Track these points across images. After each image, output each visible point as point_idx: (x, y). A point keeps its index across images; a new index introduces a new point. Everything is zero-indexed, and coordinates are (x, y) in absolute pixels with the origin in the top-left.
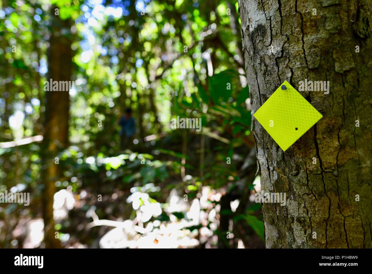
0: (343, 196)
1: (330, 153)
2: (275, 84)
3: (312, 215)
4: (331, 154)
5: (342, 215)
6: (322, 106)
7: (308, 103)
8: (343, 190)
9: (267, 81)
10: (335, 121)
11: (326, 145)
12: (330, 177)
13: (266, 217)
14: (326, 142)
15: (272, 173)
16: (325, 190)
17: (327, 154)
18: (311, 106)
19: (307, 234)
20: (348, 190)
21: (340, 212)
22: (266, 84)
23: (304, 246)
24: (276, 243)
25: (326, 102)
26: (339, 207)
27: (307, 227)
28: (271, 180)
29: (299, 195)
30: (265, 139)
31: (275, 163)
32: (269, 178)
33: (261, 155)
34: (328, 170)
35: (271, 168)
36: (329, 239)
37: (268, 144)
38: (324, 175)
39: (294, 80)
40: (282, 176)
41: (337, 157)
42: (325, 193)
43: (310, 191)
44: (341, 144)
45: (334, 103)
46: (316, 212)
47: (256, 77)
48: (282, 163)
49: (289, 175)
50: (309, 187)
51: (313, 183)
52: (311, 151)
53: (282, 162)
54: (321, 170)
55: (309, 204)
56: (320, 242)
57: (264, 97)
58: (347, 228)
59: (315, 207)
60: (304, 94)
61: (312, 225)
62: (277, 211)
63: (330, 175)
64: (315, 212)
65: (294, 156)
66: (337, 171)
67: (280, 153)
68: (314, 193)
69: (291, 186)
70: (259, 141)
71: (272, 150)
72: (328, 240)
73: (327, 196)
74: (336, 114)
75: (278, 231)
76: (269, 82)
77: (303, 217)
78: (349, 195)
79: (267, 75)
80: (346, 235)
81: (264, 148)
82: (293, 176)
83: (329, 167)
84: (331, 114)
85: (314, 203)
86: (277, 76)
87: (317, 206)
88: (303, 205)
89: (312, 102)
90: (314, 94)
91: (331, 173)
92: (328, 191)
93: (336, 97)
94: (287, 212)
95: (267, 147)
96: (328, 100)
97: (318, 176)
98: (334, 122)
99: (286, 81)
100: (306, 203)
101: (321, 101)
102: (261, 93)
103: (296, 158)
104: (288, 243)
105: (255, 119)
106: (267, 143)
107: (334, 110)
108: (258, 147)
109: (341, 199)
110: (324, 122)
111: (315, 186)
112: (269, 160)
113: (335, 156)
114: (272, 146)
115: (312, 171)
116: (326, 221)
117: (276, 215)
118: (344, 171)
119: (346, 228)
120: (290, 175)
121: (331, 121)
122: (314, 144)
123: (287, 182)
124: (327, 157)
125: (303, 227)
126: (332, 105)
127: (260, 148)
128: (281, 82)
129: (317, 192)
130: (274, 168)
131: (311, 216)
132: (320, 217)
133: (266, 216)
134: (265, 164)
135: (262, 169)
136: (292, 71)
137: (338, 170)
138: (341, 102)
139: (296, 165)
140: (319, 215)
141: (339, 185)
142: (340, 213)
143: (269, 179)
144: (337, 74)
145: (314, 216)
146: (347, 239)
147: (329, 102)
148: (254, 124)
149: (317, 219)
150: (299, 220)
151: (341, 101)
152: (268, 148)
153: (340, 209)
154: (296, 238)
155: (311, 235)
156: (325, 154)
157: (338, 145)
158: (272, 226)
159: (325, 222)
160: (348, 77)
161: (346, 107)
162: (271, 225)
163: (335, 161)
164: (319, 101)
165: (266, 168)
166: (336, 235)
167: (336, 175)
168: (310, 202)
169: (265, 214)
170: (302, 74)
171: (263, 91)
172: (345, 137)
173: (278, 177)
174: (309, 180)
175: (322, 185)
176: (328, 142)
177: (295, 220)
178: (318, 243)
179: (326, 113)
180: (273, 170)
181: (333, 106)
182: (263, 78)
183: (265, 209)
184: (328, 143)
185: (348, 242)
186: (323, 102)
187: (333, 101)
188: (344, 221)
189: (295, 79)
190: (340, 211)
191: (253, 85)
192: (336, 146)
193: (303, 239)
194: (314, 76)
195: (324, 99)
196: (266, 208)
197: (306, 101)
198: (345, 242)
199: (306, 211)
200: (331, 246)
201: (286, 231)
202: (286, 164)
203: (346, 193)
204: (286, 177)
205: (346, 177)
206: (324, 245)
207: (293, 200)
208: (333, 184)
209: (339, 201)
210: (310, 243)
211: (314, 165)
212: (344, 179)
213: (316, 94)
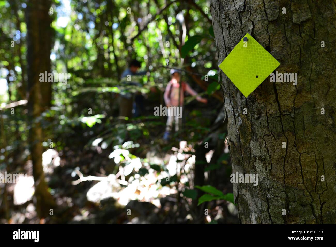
0: (299, 136)
1: (288, 97)
2: (239, 37)
4: (288, 98)
5: (298, 152)
6: (281, 55)
7: (267, 53)
8: (299, 130)
9: (231, 35)
10: (293, 68)
11: (284, 91)
12: (287, 119)
13: (233, 159)
14: (284, 88)
15: (237, 118)
16: (283, 130)
17: (285, 99)
18: (270, 55)
19: (267, 171)
20: (303, 130)
21: (296, 149)
22: (231, 37)
23: (265, 181)
25: (285, 51)
26: (295, 145)
27: (268, 164)
29: (261, 137)
30: (230, 88)
31: (240, 109)
32: (235, 124)
33: (227, 104)
34: (285, 113)
35: (237, 115)
36: (286, 174)
37: (234, 93)
38: (282, 118)
39: (256, 32)
40: (246, 121)
41: (294, 101)
42: (283, 133)
43: (270, 133)
44: (298, 89)
45: (291, 52)
46: (275, 150)
47: (222, 31)
49: (252, 119)
50: (269, 129)
51: (273, 125)
52: (271, 96)
54: (280, 113)
55: (269, 144)
56: (278, 177)
57: (229, 50)
59: (274, 146)
60: (264, 44)
61: (272, 162)
62: (242, 153)
63: (287, 117)
64: (274, 150)
65: (256, 102)
66: (294, 113)
67: (244, 100)
68: (274, 134)
69: (254, 129)
70: (225, 91)
71: (237, 98)
72: (285, 174)
73: (285, 136)
74: (293, 62)
75: (243, 170)
76: (233, 35)
77: (264, 156)
78: (304, 134)
79: (231, 29)
80: (301, 169)
81: (230, 96)
82: (255, 120)
83: (286, 110)
84: (289, 62)
85: (273, 142)
86: (240, 29)
87: (276, 145)
88: (264, 145)
89: (271, 52)
90: (273, 44)
91: (289, 116)
92: (286, 132)
93: (293, 47)
94: (251, 153)
95: (232, 96)
96: (286, 50)
97: (277, 118)
98: (291, 69)
99: (247, 34)
100: (266, 143)
101: (280, 50)
102: (226, 46)
103: (257, 103)
105: (222, 71)
106: (232, 92)
107: (291, 59)
109: (297, 138)
110: (283, 69)
111: (275, 128)
112: (234, 108)
113: (292, 100)
114: (237, 94)
115: (272, 114)
117: (241, 156)
118: (300, 113)
119: (301, 163)
120: (253, 120)
121: (289, 68)
122: (273, 91)
123: (250, 126)
124: (285, 101)
125: (264, 164)
127: (226, 97)
128: (243, 35)
129: (276, 133)
130: (239, 115)
131: (271, 154)
132: (279, 154)
133: (233, 158)
134: (231, 111)
135: (229, 116)
136: (253, 24)
137: (294, 112)
138: (298, 51)
139: (257, 110)
140: (278, 153)
141: (295, 126)
142: (296, 150)
143: (235, 125)
144: (294, 24)
145: (273, 154)
146: (302, 173)
148: (221, 76)
149: (276, 157)
150: (260, 159)
151: (298, 50)
152: (233, 97)
153: (296, 147)
154: (258, 175)
155: (270, 171)
156: (283, 98)
157: (295, 90)
158: (238, 167)
159: (283, 159)
160: (305, 28)
161: (302, 55)
162: (237, 165)
163: (292, 105)
164: (278, 50)
165: (232, 115)
166: (293, 169)
167: (293, 117)
168: (270, 142)
169: (232, 156)
170: (263, 26)
171: (228, 44)
172: (301, 82)
173: (242, 122)
174: (269, 122)
175: (280, 126)
176: (286, 87)
177: (257, 158)
178: (276, 177)
179: (284, 61)
180: (238, 116)
181: (290, 55)
182: (228, 32)
183: (232, 151)
184: (286, 88)
185: (303, 175)
186: (281, 51)
187: (291, 50)
188: (300, 157)
189: (256, 31)
190: (296, 148)
191: (219, 40)
192: (293, 91)
193: (264, 175)
194: (274, 28)
195: (282, 49)
197: (266, 51)
198: (300, 175)
199: (267, 151)
200: (288, 179)
201: (250, 170)
202: (249, 109)
203: (301, 133)
204: (249, 121)
205: (302, 118)
206: (282, 179)
207: (256, 141)
208: (290, 125)
209: (296, 139)
210: (270, 178)
211: (273, 109)
212: (300, 121)
213: (275, 44)
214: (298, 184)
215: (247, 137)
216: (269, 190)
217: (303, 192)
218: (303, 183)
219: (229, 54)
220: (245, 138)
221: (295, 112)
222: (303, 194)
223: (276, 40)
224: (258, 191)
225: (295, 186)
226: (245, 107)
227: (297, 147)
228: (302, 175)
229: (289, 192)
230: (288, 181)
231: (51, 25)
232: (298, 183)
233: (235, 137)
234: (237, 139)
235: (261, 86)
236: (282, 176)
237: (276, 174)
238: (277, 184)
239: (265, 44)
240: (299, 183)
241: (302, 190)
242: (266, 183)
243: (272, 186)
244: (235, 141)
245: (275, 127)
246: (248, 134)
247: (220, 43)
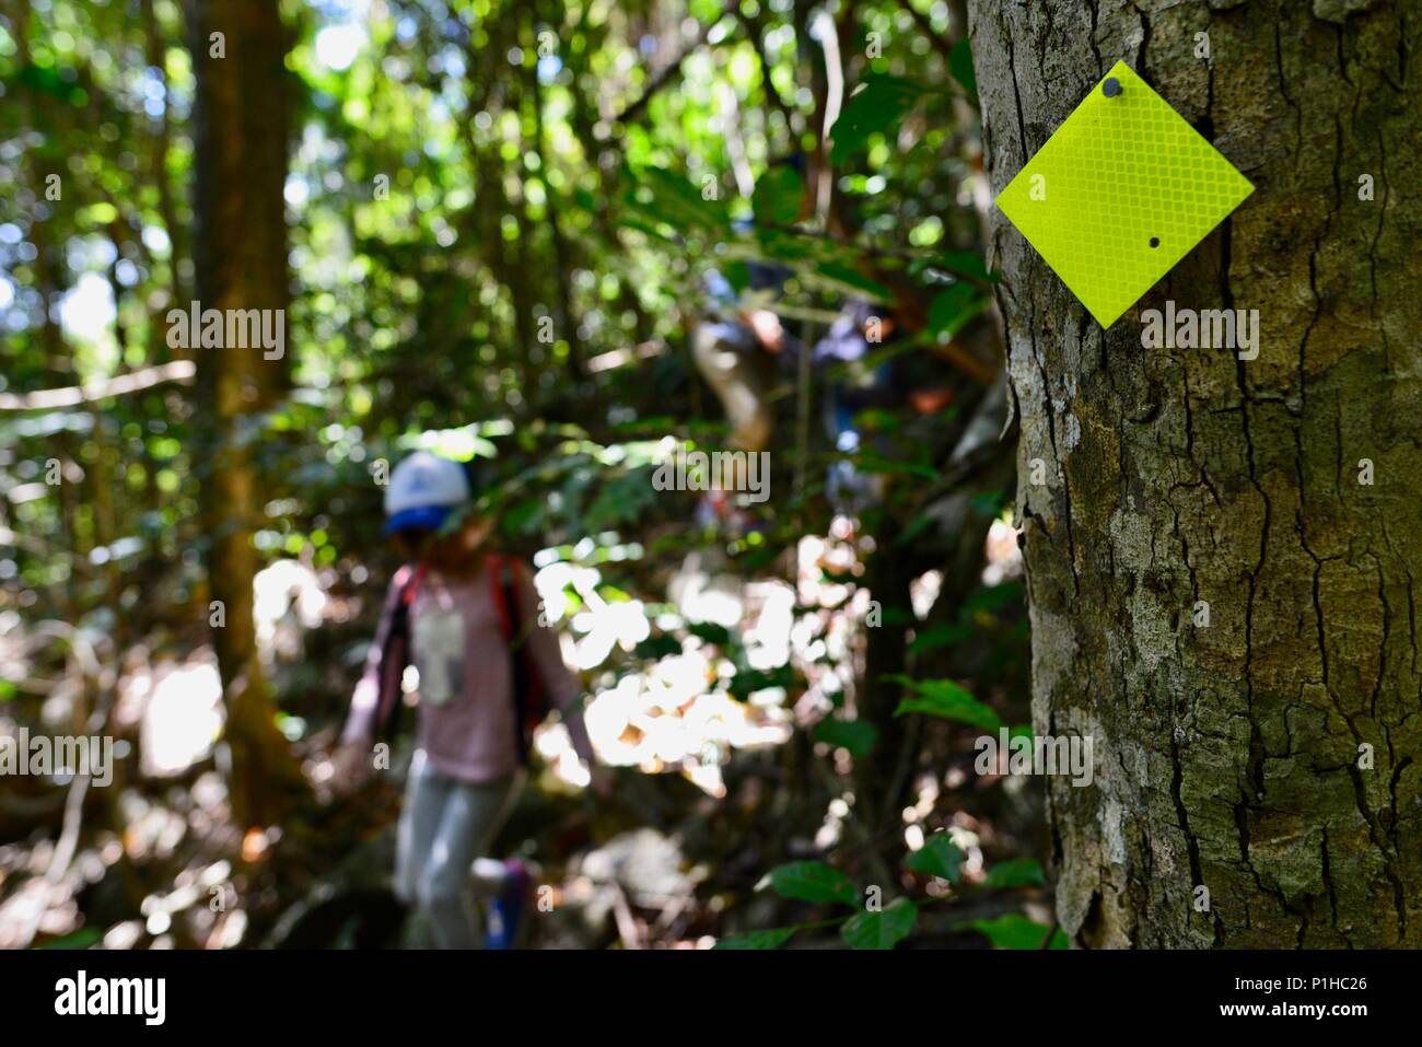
0: (1316, 488)
1: (1277, 330)
2: (1080, 81)
3: (1201, 560)
4: (1281, 335)
5: (1308, 555)
6: (1257, 156)
7: (1202, 143)
8: (1317, 465)
9: (1051, 72)
10: (1304, 210)
11: (1262, 302)
12: (1271, 419)
13: (1035, 586)
14: (1264, 292)
15: (1061, 421)
16: (1252, 466)
17: (1265, 336)
18: (1214, 151)
19: (1178, 630)
20: (1336, 463)
21: (1303, 544)
22: (1047, 82)
23: (1168, 672)
24: (1070, 675)
25: (1273, 139)
26: (1300, 528)
27: (1181, 605)
28: (1055, 450)
29: (1157, 493)
30: (1036, 296)
31: (1075, 382)
32: (1048, 445)
33: (1021, 362)
34: (1265, 395)
35: (1059, 405)
36: (1257, 642)
37: (1050, 315)
38: (1250, 413)
39: (1154, 58)
40: (1096, 429)
41: (1303, 345)
42: (1251, 478)
43: (1196, 475)
44: (1322, 296)
45: (1301, 139)
46: (1215, 547)
47: (1009, 58)
48: (1100, 380)
49: (1121, 422)
50: (1193, 460)
51: (1210, 444)
53: (1100, 375)
54: (1242, 396)
55: (1190, 521)
56: (1224, 654)
57: (1036, 136)
58: (1326, 598)
59: (1211, 529)
60: (1189, 109)
61: (1201, 594)
62: (1074, 561)
63: (1272, 410)
64: (1212, 546)
65: (1143, 351)
66: (1299, 395)
67: (1092, 342)
68: (1212, 482)
69: (1129, 463)
70: (1014, 309)
71: (1063, 335)
72: (1253, 644)
73: (1258, 487)
74: (1306, 182)
75: (1076, 630)
76: (1058, 73)
77: (1167, 570)
78: (1338, 480)
79: (1049, 49)
80: (1320, 625)
81: (1036, 331)
82: (1138, 424)
83: (1269, 383)
84: (1287, 185)
85: (1208, 515)
86: (1088, 46)
87: (1222, 526)
88: (1171, 526)
89: (1217, 140)
90: (1225, 108)
91: (1277, 405)
92: (1264, 472)
93: (1310, 119)
94: (1111, 558)
95: (1043, 327)
96: (1278, 131)
97: (1230, 416)
98: (1298, 215)
99: (1120, 64)
100: (1180, 519)
101: (1255, 134)
102: (1027, 121)
103: (1149, 355)
104: (1113, 670)
106: (1045, 312)
107: (1299, 170)
108: (1011, 332)
109: (1307, 499)
110: (1262, 214)
111: (1217, 456)
112: (1050, 377)
113: (1295, 342)
114: (1063, 320)
115: (1208, 400)
116: (1251, 577)
117: (1072, 574)
118: (1327, 394)
119: (1321, 599)
120: (1126, 423)
121: (1287, 209)
122: (1218, 302)
123: (1114, 449)
124: (1265, 344)
125: (1166, 604)
126: (1292, 148)
127: (1018, 336)
128: (1100, 70)
129: (1223, 476)
130: (1068, 405)
131: (1197, 563)
132: (1230, 563)
133: (1035, 582)
134: (1034, 392)
135: (1024, 414)
136: (1145, 23)
137: (1302, 391)
138: (1327, 138)
139: (1148, 383)
140: (1227, 558)
141: (1304, 448)
142: (1302, 548)
143: (1051, 446)
144: (1320, 24)
145: (1207, 561)
146: (1321, 640)
147: (1285, 138)
148: (998, 247)
149: (1219, 573)
150: (1153, 583)
151: (1327, 131)
152: (1047, 332)
153: (1302, 533)
154: (1141, 648)
155: (1192, 631)
157: (1307, 302)
158: (1056, 618)
159: (1247, 583)
160: (1362, 39)
161: (1345, 155)
162: (1053, 612)
163: (1292, 360)
164: (1244, 134)
165: (1040, 408)
166: (1284, 626)
167: (1295, 409)
168: (1194, 515)
169: (1030, 577)
170: (1186, 32)
171: (1035, 110)
172: (1336, 268)
173: (1081, 433)
174: (1194, 432)
175: (1242, 449)
176: (1274, 288)
177: (1140, 582)
178: (1216, 657)
179: (1269, 178)
180: (1067, 411)
181: (1297, 153)
182: (1034, 58)
183: (1032, 556)
184: (1272, 292)
185: (1326, 649)
186: (1259, 137)
187: (1299, 134)
188: (1316, 577)
189: (1156, 53)
190: (1302, 539)
191: (997, 95)
192: (1301, 302)
193: (1165, 648)
194: (1231, 38)
195: (1263, 129)
196: (1036, 555)
197: (1196, 134)
198: (1315, 650)
199: (1181, 548)
200: (1264, 665)
201: (1105, 628)
202: (1113, 381)
203: (1327, 477)
204: (1112, 430)
205: (1330, 417)
206: (1240, 664)
207: (1136, 510)
208: (1283, 444)
209: (1303, 503)
210: (1189, 660)
211: (1215, 378)
212: (1325, 426)
213: (1235, 107)
214: (1302, 683)
215: (1101, 494)
216: (1182, 707)
217: (1323, 716)
218: (1325, 680)
219: (1035, 153)
220: (1091, 500)
221: (1306, 390)
222: (1322, 725)
223: (1237, 92)
224: (1135, 714)
225: (1290, 691)
226: (1096, 371)
227: (1305, 536)
228: (1322, 647)
229: (1265, 715)
230: (1266, 673)
232: (1302, 680)
233: (1050, 497)
234: (1055, 504)
235: (1166, 285)
236: (1237, 652)
237: (1214, 642)
238: (1216, 683)
239: (1194, 107)
240: (1309, 682)
241: (1317, 709)
242: (1172, 682)
243: (1198, 694)
244: (1048, 515)
245: (1220, 454)
246: (1103, 481)
247: (998, 110)
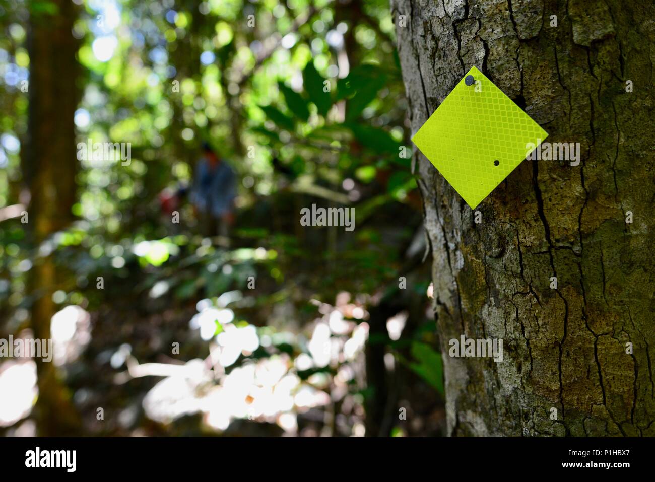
0: (592, 296)
1: (565, 209)
2: (454, 76)
3: (532, 334)
4: (567, 212)
5: (590, 333)
6: (549, 116)
7: (518, 109)
8: (592, 282)
9: (439, 71)
11: (556, 194)
12: (565, 258)
13: (444, 343)
14: (557, 189)
15: (453, 254)
17: (560, 213)
18: (525, 114)
19: (522, 373)
20: (602, 283)
21: (587, 327)
22: (437, 76)
23: (517, 396)
24: (465, 392)
25: (557, 107)
26: (585, 317)
27: (522, 359)
28: (451, 270)
29: (506, 297)
30: (437, 187)
31: (459, 234)
33: (432, 221)
34: (561, 244)
35: (452, 246)
36: (565, 381)
37: (445, 198)
38: (554, 254)
39: (492, 65)
40: (472, 260)
41: (580, 217)
43: (526, 288)
44: (588, 191)
45: (571, 107)
46: (539, 328)
47: (417, 63)
48: (472, 234)
49: (485, 257)
50: (524, 280)
51: (533, 271)
52: (527, 206)
53: (472, 231)
54: (549, 245)
55: (524, 313)
56: (548, 387)
57: (433, 104)
58: (602, 357)
59: (537, 318)
60: (511, 91)
61: (533, 354)
62: (464, 331)
63: (565, 253)
64: (537, 327)
65: (494, 219)
66: (580, 244)
67: (467, 214)
68: (535, 292)
69: (490, 279)
70: (426, 193)
71: (452, 208)
72: (563, 382)
73: (560, 295)
74: (576, 129)
75: (468, 369)
76: (442, 72)
77: (514, 339)
78: (604, 292)
79: (437, 59)
80: (599, 372)
81: (438, 205)
82: (494, 259)
83: (564, 238)
84: (566, 131)
85: (534, 310)
86: (457, 58)
87: (542, 316)
88: (515, 315)
89: (527, 108)
90: (530, 91)
91: (568, 250)
92: (563, 287)
93: (576, 96)
94: (484, 331)
95: (442, 204)
96: (559, 103)
97: (543, 256)
99: (474, 68)
100: (519, 312)
101: (547, 105)
102: (428, 96)
103: (498, 221)
104: (488, 392)
105: (418, 149)
106: (442, 196)
107: (572, 123)
108: (425, 205)
109: (588, 301)
111: (537, 278)
112: (447, 230)
113: (575, 216)
114: (452, 201)
115: (531, 247)
116: (559, 345)
118: (594, 243)
119: (599, 357)
120: (487, 258)
122: (532, 194)
123: (482, 272)
124: (559, 216)
125: (514, 358)
126: (568, 112)
127: (429, 207)
128: (464, 71)
129: (541, 288)
130: (457, 245)
131: (530, 336)
132: (548, 337)
133: (445, 340)
134: (439, 238)
135: (435, 249)
136: (486, 46)
137: (581, 242)
138: (586, 106)
139: (498, 237)
140: (546, 334)
141: (584, 274)
142: (587, 329)
143: (449, 267)
144: (578, 47)
145: (535, 335)
146: (601, 380)
147: (563, 107)
148: (417, 160)
149: (542, 342)
150: (507, 346)
151: (585, 103)
152: (444, 207)
153: (586, 321)
154: (502, 382)
155: (529, 374)
156: (555, 211)
157: (581, 194)
159: (558, 348)
160: (600, 54)
161: (596, 115)
163: (575, 225)
164: (541, 104)
165: (442, 247)
166: (580, 372)
167: (578, 252)
168: (527, 310)
169: (442, 338)
170: (507, 51)
171: (432, 91)
172: (595, 175)
173: (464, 262)
174: (524, 264)
175: (550, 274)
176: (562, 186)
178: (544, 389)
179: (556, 128)
181: (570, 114)
182: (430, 64)
184: (562, 188)
185: (604, 386)
186: (549, 106)
187: (571, 105)
188: (595, 345)
189: (492, 62)
190: (586, 324)
191: (412, 81)
192: (577, 194)
193: (515, 382)
194: (531, 54)
195: (552, 101)
196: (444, 325)
197: (515, 105)
198: (597, 386)
199: (520, 328)
200: (570, 394)
201: (483, 369)
202: (479, 235)
203: (598, 290)
204: (480, 261)
205: (597, 256)
206: (556, 394)
207: (495, 305)
208: (572, 271)
209: (586, 304)
210: (529, 390)
211: (534, 235)
212: (594, 261)
213: (536, 90)
214: (592, 404)
215: (476, 295)
216: (526, 416)
217: (605, 424)
218: (604, 403)
219: (433, 113)
220: (472, 298)
221: (583, 242)
222: (604, 428)
223: (536, 83)
224: (501, 418)
225: (585, 408)
226: (470, 229)
227: (588, 322)
228: (601, 384)
229: (572, 422)
230: (572, 398)
231: (76, 55)
232: (592, 403)
233: (450, 295)
234: (453, 299)
235: (505, 184)
236: (555, 387)
237: (541, 380)
238: (544, 404)
239: (514, 90)
240: (596, 404)
241: (601, 420)
242: (520, 402)
243: (534, 409)
244: (449, 304)
245: (539, 276)
246: (477, 289)
247: (413, 90)
